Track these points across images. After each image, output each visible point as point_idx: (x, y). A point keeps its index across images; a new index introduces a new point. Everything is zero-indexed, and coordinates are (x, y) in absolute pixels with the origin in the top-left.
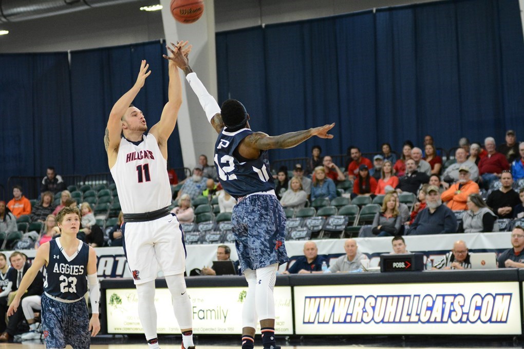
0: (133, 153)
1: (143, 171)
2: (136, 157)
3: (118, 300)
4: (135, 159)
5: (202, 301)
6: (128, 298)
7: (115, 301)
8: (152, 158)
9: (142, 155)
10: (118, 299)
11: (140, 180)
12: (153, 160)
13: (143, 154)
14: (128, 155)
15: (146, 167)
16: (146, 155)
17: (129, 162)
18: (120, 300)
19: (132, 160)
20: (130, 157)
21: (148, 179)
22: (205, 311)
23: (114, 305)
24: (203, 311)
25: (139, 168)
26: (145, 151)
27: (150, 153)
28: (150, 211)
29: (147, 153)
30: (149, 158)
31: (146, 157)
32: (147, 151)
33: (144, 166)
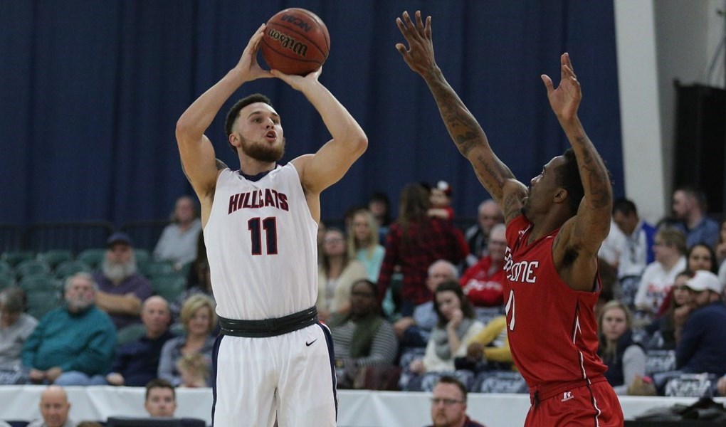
0: (243, 195)
1: (263, 233)
2: (250, 202)
4: (246, 206)
8: (285, 207)
9: (261, 198)
11: (256, 250)
12: (285, 211)
13: (263, 197)
14: (232, 198)
15: (270, 224)
17: (233, 213)
19: (240, 207)
20: (237, 202)
21: (272, 249)
25: (254, 224)
26: (268, 191)
27: (283, 197)
28: (276, 317)
29: (273, 195)
30: (278, 206)
31: (270, 204)
32: (274, 191)
33: (264, 221)
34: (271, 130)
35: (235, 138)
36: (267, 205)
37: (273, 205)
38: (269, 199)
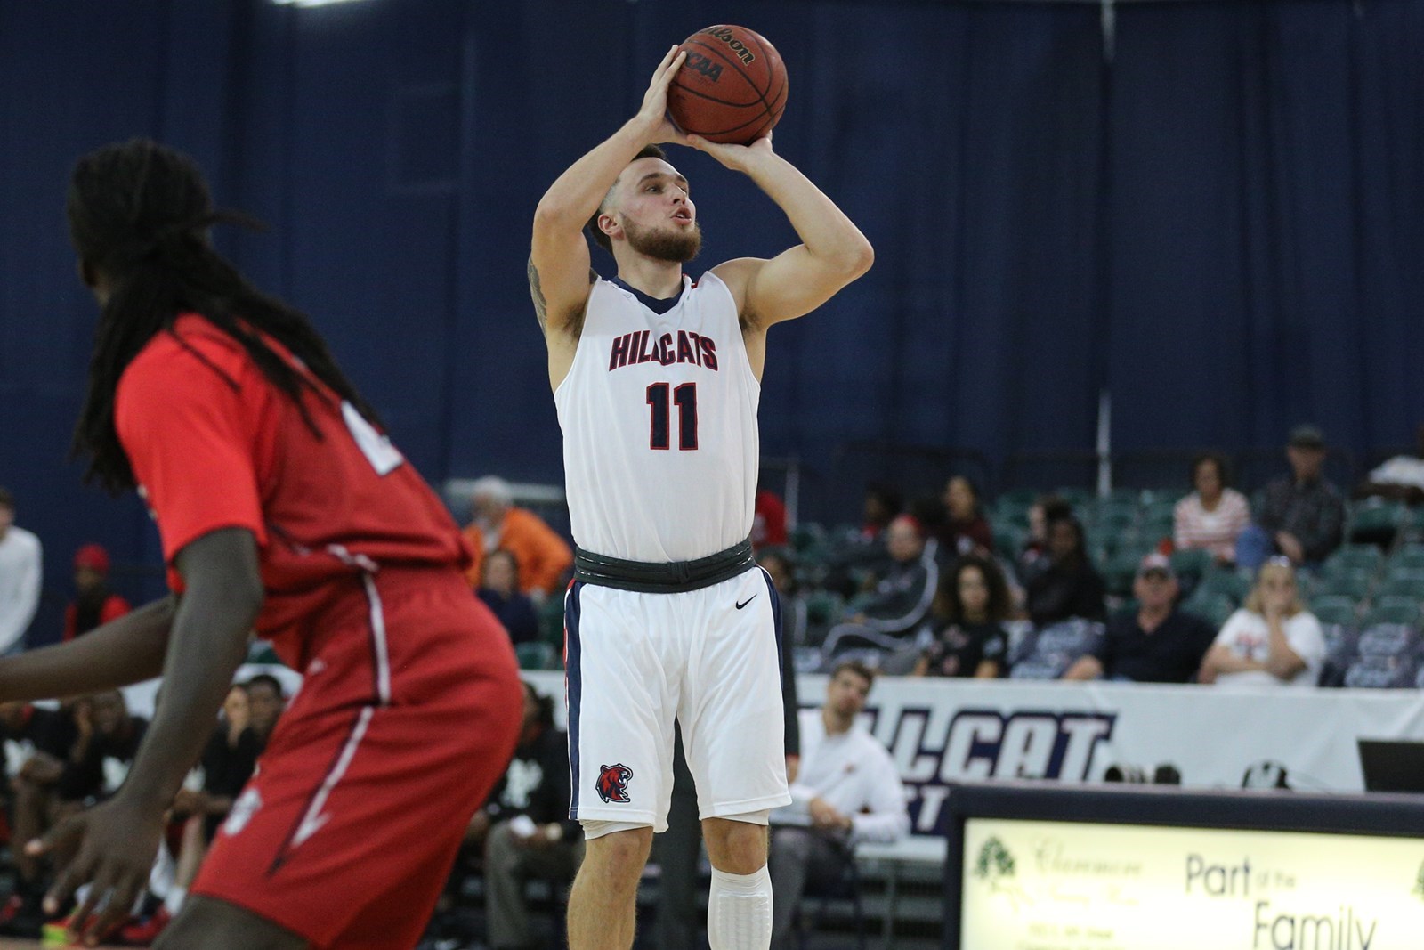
0: (637, 335)
1: (674, 412)
2: (649, 351)
4: (644, 359)
5: (1290, 882)
8: (712, 363)
9: (669, 348)
10: (1004, 856)
11: (659, 439)
12: (712, 371)
13: (673, 347)
14: (617, 341)
15: (687, 394)
16: (685, 352)
17: (618, 369)
18: (1012, 862)
19: (632, 361)
20: (626, 351)
21: (689, 441)
22: (1298, 923)
24: (1292, 921)
25: (657, 394)
26: (682, 335)
27: (707, 344)
28: (689, 559)
29: (692, 342)
30: (699, 364)
31: (686, 358)
32: (693, 335)
33: (678, 391)
34: (683, 207)
35: (610, 222)
36: (681, 360)
37: (692, 361)
38: (685, 351)
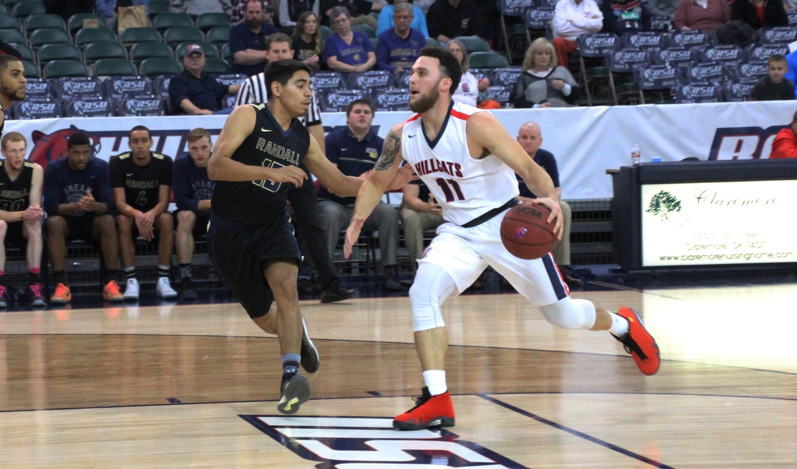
3: (673, 203)
6: (699, 198)
7: (663, 207)
10: (673, 201)
18: (678, 203)
23: (660, 213)
